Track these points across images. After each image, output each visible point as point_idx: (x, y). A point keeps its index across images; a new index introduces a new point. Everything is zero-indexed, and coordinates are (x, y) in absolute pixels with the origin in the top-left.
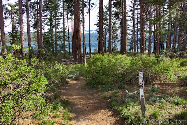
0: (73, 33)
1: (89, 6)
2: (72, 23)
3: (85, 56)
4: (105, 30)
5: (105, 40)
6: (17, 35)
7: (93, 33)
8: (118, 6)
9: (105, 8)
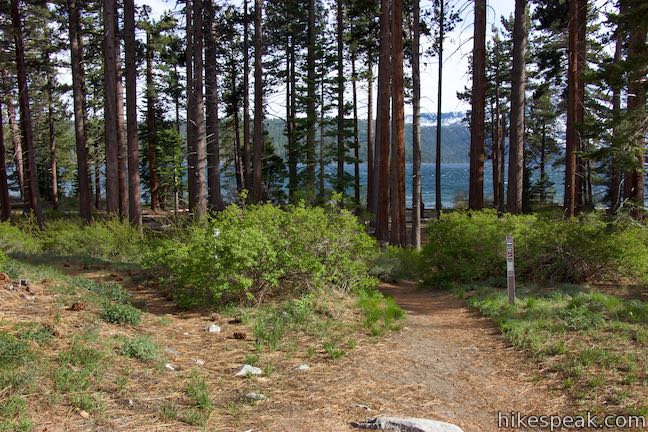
0: (373, 131)
1: (441, 26)
2: (370, 91)
3: (419, 219)
4: (500, 116)
5: (500, 159)
6: (168, 136)
7: (452, 127)
8: (558, 24)
9: (504, 29)
